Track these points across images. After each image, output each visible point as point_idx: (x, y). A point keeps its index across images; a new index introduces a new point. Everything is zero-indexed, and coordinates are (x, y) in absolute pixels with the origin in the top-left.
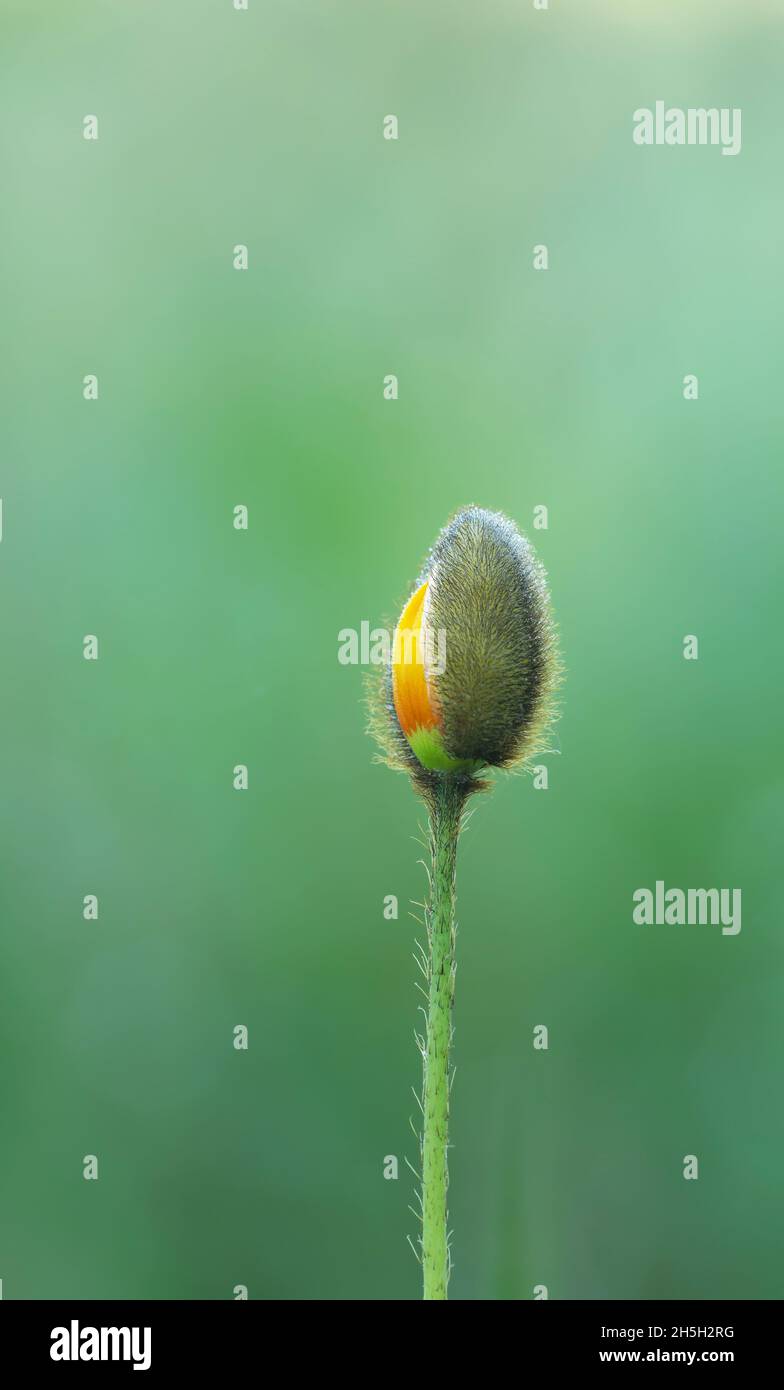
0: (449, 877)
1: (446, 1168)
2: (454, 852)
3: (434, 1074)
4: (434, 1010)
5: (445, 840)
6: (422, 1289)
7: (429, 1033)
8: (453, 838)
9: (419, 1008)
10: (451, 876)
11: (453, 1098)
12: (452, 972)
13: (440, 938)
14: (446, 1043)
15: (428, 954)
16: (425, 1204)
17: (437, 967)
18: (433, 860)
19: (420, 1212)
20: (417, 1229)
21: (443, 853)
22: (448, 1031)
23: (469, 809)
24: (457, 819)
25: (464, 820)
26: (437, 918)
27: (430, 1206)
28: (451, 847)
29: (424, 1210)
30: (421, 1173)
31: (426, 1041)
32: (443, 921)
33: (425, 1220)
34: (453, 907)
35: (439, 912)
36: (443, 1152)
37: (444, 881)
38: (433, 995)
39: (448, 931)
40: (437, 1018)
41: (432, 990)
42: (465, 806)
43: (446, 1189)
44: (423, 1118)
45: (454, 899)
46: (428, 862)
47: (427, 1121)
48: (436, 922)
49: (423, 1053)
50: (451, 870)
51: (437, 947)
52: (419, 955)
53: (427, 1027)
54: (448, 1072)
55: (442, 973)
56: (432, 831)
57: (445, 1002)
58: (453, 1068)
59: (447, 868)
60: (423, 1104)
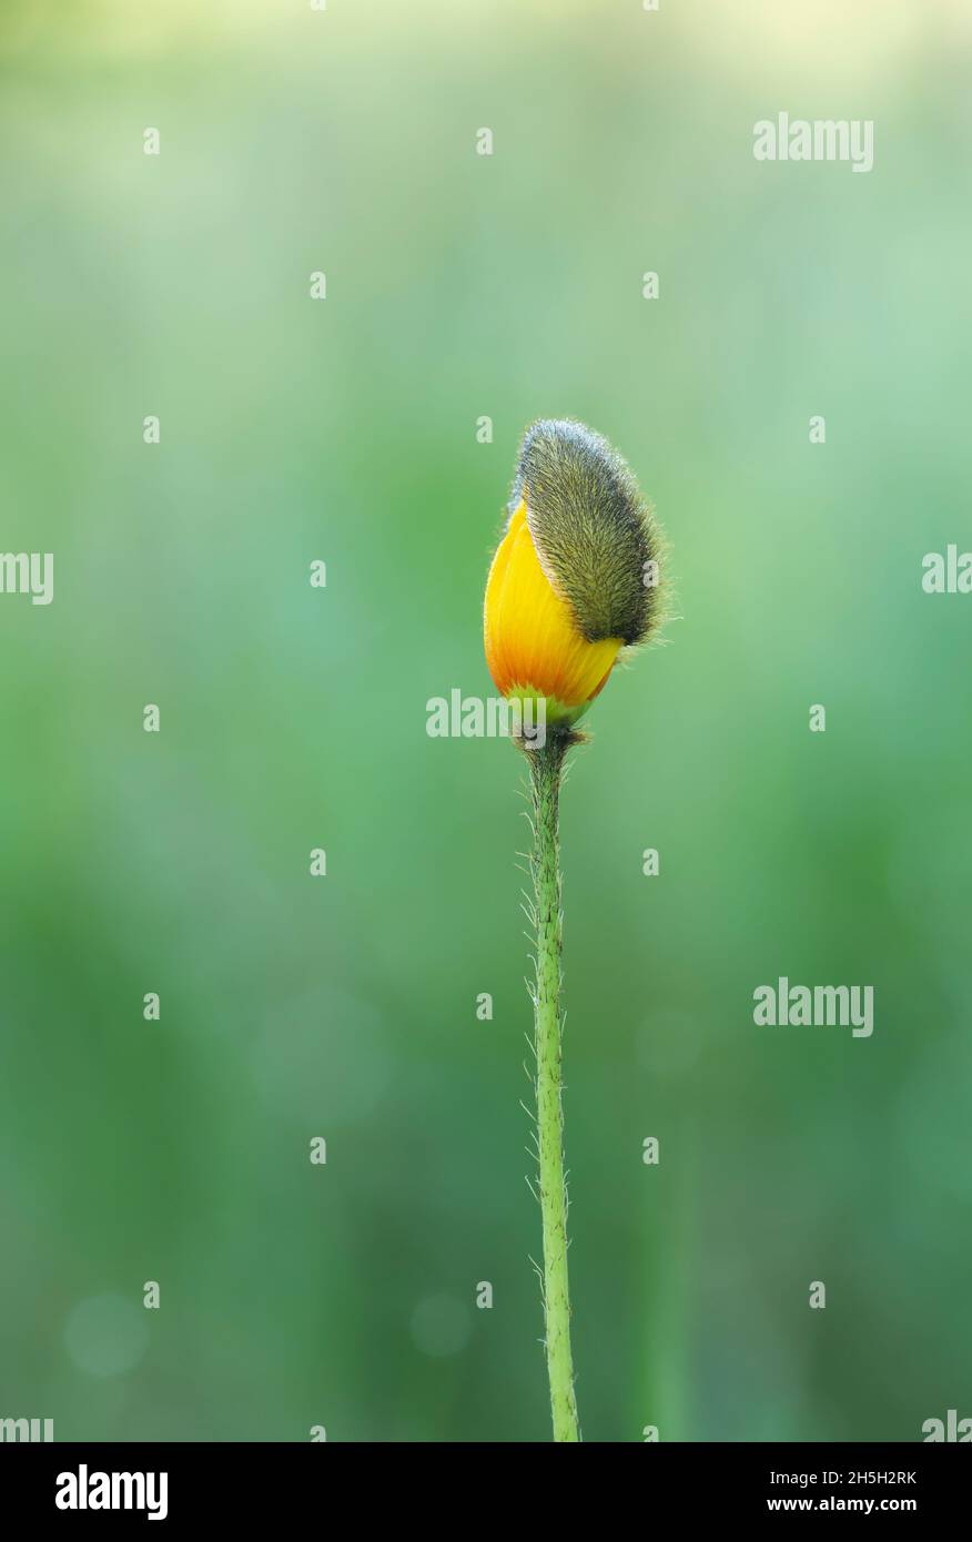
0: (552, 828)
1: (561, 1109)
2: (556, 803)
3: (546, 1019)
4: (543, 957)
5: (547, 792)
6: (542, 1228)
7: (539, 979)
8: (554, 790)
9: (529, 956)
10: (554, 826)
11: (564, 1042)
12: (560, 919)
13: (546, 886)
14: (554, 988)
15: (535, 903)
16: (542, 1144)
17: (544, 915)
18: (537, 812)
19: (537, 1153)
20: (535, 1170)
21: (545, 804)
22: (557, 977)
23: (569, 761)
24: (558, 771)
25: (564, 772)
26: (542, 868)
27: (546, 1147)
28: (553, 798)
29: (540, 1150)
30: (536, 1115)
31: (536, 986)
32: (548, 871)
33: (541, 1160)
34: (558, 857)
35: (544, 861)
36: (557, 1093)
37: (548, 831)
38: (542, 943)
39: (554, 880)
40: (546, 964)
41: (541, 937)
42: (565, 758)
43: (561, 1130)
44: (536, 1061)
45: (558, 848)
46: (532, 815)
47: (540, 1065)
48: (541, 872)
49: (534, 999)
50: (554, 821)
51: (544, 896)
52: (526, 904)
53: (537, 974)
54: (559, 1016)
55: (549, 921)
56: (533, 784)
57: (553, 949)
58: (563, 1014)
59: (550, 817)
60: (536, 1048)
